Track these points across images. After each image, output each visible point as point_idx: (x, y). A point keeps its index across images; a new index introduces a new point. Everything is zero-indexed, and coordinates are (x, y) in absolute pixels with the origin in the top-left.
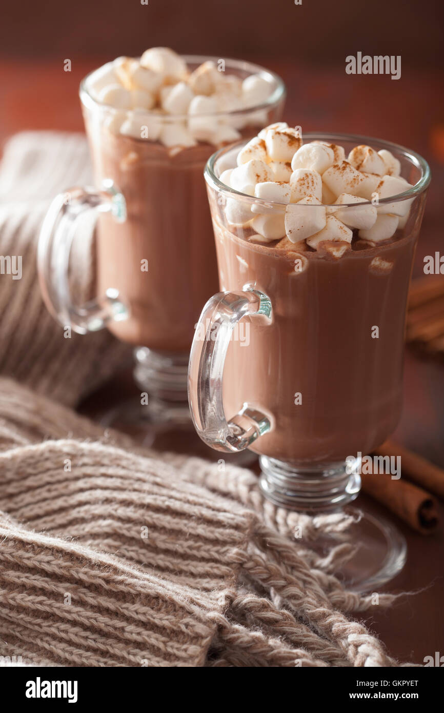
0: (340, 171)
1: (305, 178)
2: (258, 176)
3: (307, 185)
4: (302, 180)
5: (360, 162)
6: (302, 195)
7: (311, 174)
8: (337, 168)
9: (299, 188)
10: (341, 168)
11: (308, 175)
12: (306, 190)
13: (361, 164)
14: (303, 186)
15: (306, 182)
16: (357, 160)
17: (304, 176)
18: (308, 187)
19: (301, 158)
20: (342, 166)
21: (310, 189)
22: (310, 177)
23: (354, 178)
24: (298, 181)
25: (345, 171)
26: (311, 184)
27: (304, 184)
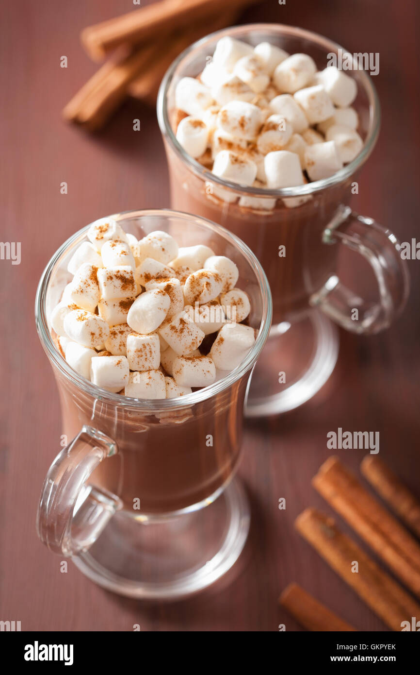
0: (178, 333)
1: (143, 350)
2: (93, 334)
3: (144, 357)
4: (139, 351)
5: (197, 293)
6: (140, 368)
7: (148, 344)
8: (174, 331)
9: (137, 359)
10: (178, 330)
11: (146, 345)
12: (144, 362)
13: (198, 296)
14: (141, 358)
15: (143, 354)
16: (195, 290)
17: (142, 347)
18: (146, 359)
19: (136, 317)
20: (180, 328)
21: (148, 361)
22: (148, 348)
23: (192, 341)
24: (135, 352)
25: (183, 334)
26: (149, 355)
27: (142, 356)
